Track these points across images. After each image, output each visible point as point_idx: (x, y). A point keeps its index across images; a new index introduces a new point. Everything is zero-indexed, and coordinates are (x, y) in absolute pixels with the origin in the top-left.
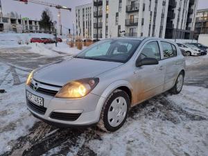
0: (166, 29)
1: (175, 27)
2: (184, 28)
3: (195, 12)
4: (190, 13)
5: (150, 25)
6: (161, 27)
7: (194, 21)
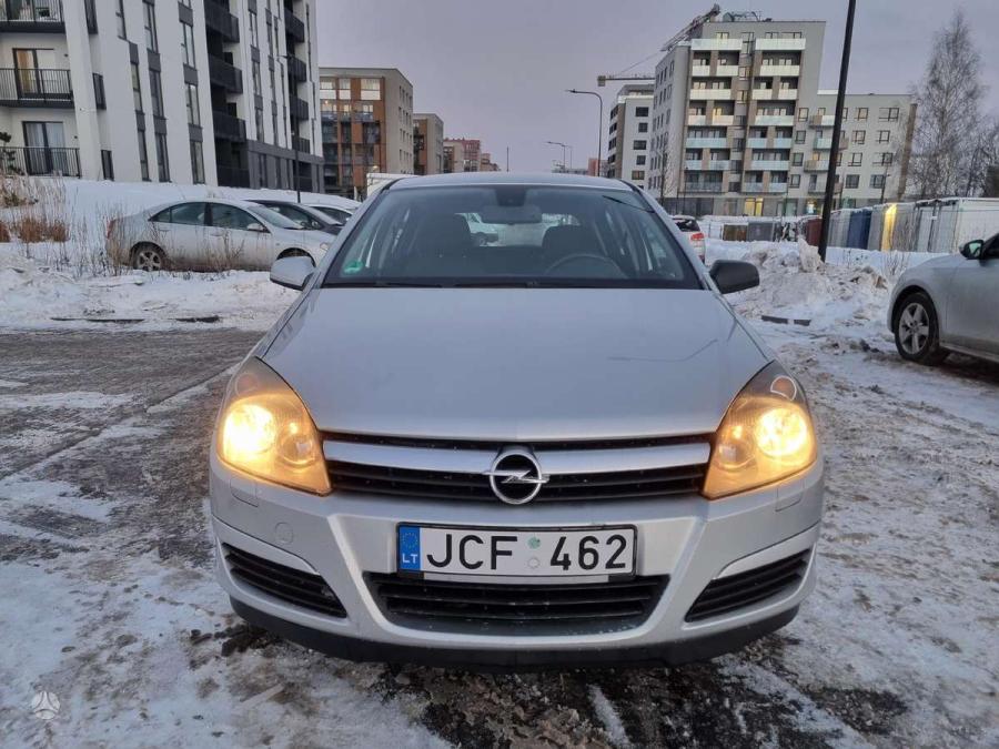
0: (218, 142)
1: (251, 134)
2: (285, 142)
3: (313, 75)
4: (297, 76)
5: (140, 114)
6: (195, 129)
7: (315, 114)
